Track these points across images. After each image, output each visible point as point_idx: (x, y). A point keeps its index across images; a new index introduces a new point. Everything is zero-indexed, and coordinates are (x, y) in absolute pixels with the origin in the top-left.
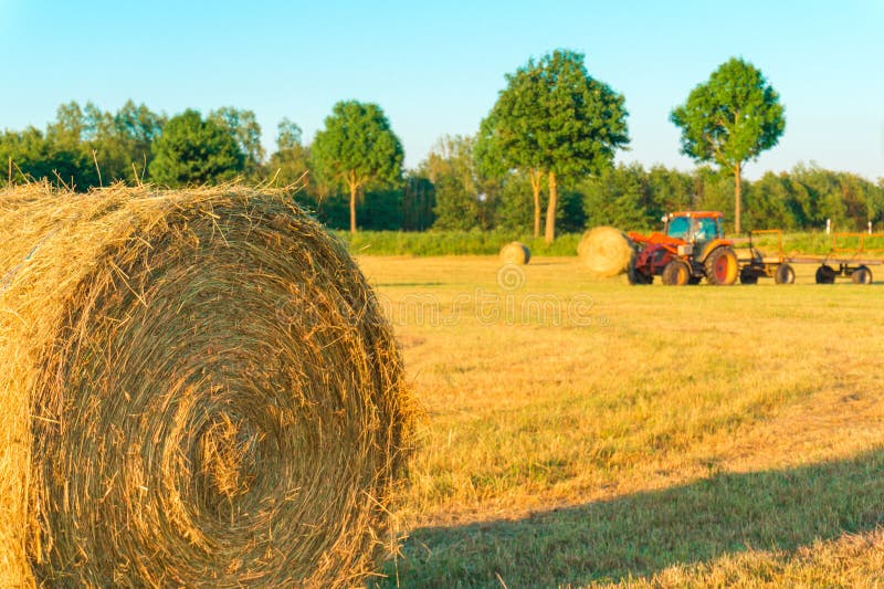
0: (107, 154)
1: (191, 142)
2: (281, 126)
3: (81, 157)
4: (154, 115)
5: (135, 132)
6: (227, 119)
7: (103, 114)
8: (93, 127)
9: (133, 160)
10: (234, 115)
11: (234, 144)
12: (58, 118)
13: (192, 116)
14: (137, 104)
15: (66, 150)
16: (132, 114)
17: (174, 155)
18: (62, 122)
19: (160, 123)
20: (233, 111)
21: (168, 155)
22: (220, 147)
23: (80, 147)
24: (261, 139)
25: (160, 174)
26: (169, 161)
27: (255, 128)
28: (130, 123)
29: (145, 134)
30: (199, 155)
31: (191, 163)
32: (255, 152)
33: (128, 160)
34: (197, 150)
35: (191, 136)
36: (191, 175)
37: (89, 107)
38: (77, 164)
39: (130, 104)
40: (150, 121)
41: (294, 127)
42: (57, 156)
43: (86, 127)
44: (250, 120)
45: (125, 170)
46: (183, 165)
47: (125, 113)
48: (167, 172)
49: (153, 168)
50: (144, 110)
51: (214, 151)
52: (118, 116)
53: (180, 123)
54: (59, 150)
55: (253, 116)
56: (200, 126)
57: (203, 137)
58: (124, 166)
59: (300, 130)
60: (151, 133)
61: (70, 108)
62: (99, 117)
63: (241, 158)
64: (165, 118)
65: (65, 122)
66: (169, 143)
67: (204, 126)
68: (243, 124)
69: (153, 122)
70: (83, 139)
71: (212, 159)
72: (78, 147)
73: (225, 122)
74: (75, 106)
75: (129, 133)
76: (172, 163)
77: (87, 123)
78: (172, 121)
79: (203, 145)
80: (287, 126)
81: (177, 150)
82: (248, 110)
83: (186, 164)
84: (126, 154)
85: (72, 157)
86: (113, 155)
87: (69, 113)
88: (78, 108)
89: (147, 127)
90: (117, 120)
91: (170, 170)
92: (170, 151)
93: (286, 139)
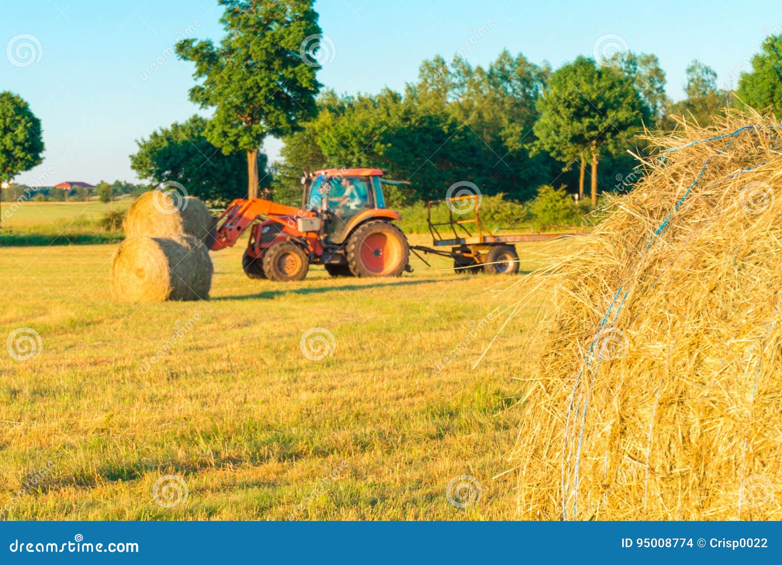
0: (480, 115)
1: (586, 96)
2: (690, 70)
3: (449, 121)
4: (535, 67)
5: (513, 89)
6: (623, 66)
7: (474, 68)
8: (462, 85)
9: (511, 121)
10: (632, 61)
11: (637, 96)
12: (420, 76)
13: (585, 64)
14: (514, 55)
15: (432, 113)
16: (507, 67)
17: (565, 112)
18: (426, 81)
19: (542, 76)
20: (630, 55)
21: (558, 112)
22: (621, 99)
23: (448, 109)
24: (665, 87)
25: (548, 135)
26: (558, 119)
27: (658, 75)
28: (506, 77)
29: (523, 90)
30: (595, 111)
31: (586, 121)
32: (659, 104)
33: (505, 121)
34: (592, 105)
35: (585, 87)
36: (586, 135)
37: (457, 61)
38: (445, 129)
39: (505, 55)
40: (529, 74)
41: (707, 70)
42: (422, 121)
43: (454, 86)
44: (652, 66)
45: (502, 133)
46: (576, 124)
47: (499, 66)
48: (557, 133)
49: (538, 129)
50: (522, 61)
51: (615, 105)
52: (491, 71)
53: (572, 73)
54: (422, 114)
55: (656, 61)
56: (596, 76)
57: (599, 88)
58: (500, 129)
59: (715, 75)
60: (531, 88)
61: (435, 64)
62: (468, 73)
63: (645, 111)
64: (549, 69)
65: (429, 81)
66: (559, 98)
67: (600, 74)
68: (643, 71)
69: (533, 74)
70: (450, 100)
71: (611, 114)
72: (445, 110)
73: (621, 70)
74: (441, 62)
75: (505, 89)
76: (562, 123)
77: (456, 81)
78: (559, 72)
79: (600, 98)
80: (698, 70)
81: (569, 106)
82: (649, 53)
83: (581, 122)
84: (502, 115)
85: (438, 121)
86: (487, 117)
87: (432, 70)
88: (443, 63)
89: (526, 81)
90: (491, 75)
91: (561, 130)
92: (561, 108)
93: (697, 85)
